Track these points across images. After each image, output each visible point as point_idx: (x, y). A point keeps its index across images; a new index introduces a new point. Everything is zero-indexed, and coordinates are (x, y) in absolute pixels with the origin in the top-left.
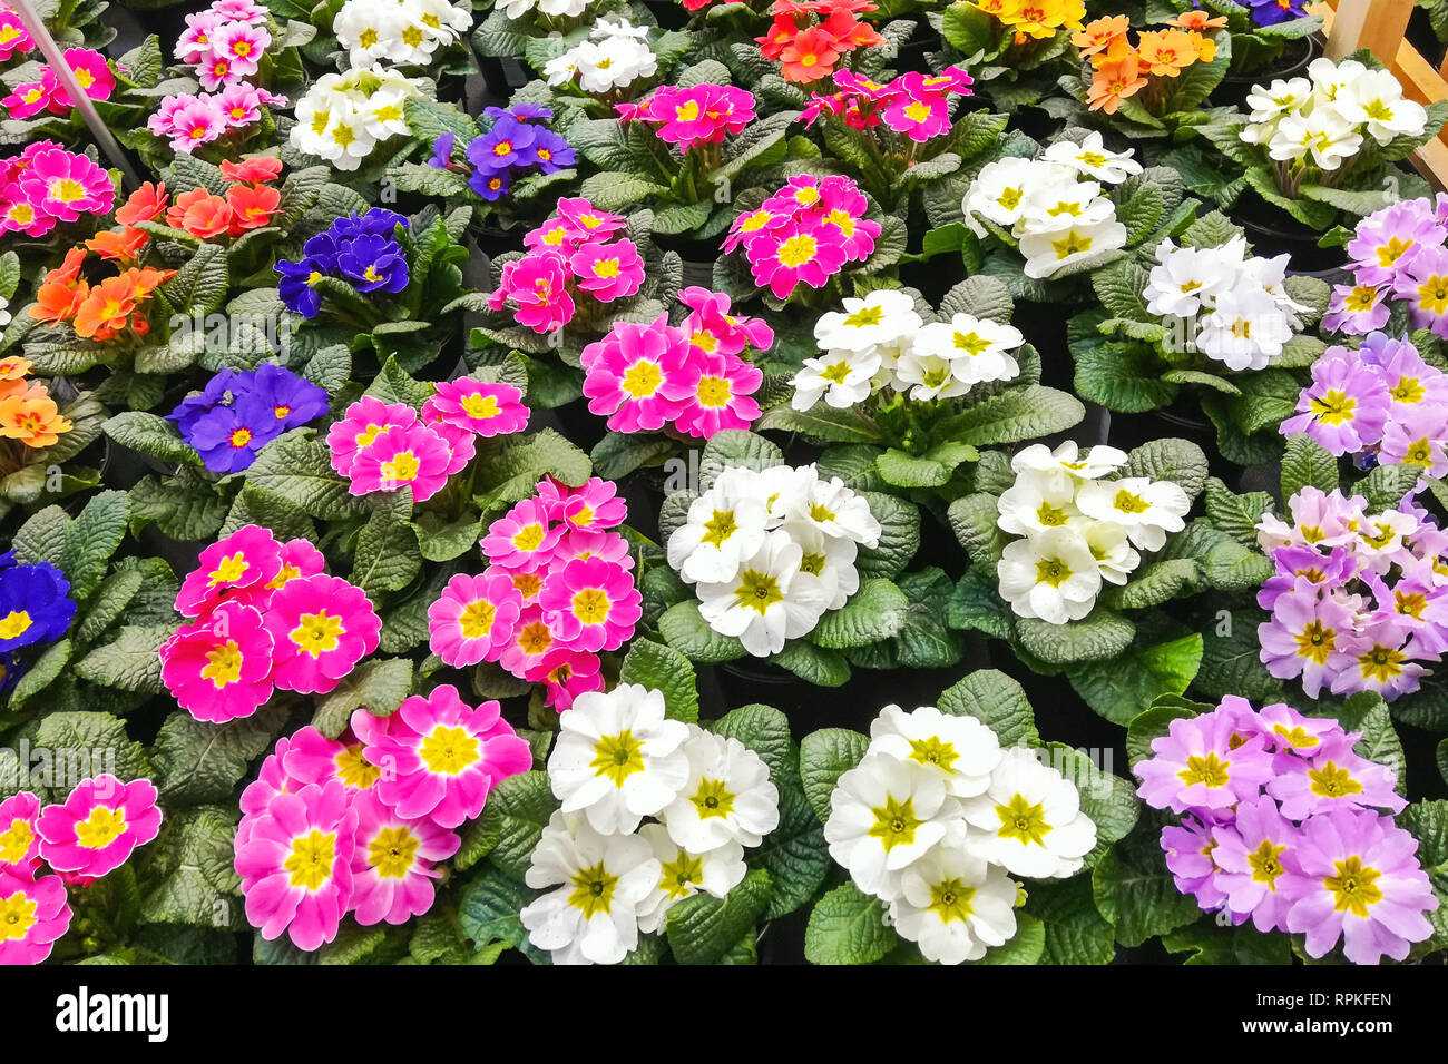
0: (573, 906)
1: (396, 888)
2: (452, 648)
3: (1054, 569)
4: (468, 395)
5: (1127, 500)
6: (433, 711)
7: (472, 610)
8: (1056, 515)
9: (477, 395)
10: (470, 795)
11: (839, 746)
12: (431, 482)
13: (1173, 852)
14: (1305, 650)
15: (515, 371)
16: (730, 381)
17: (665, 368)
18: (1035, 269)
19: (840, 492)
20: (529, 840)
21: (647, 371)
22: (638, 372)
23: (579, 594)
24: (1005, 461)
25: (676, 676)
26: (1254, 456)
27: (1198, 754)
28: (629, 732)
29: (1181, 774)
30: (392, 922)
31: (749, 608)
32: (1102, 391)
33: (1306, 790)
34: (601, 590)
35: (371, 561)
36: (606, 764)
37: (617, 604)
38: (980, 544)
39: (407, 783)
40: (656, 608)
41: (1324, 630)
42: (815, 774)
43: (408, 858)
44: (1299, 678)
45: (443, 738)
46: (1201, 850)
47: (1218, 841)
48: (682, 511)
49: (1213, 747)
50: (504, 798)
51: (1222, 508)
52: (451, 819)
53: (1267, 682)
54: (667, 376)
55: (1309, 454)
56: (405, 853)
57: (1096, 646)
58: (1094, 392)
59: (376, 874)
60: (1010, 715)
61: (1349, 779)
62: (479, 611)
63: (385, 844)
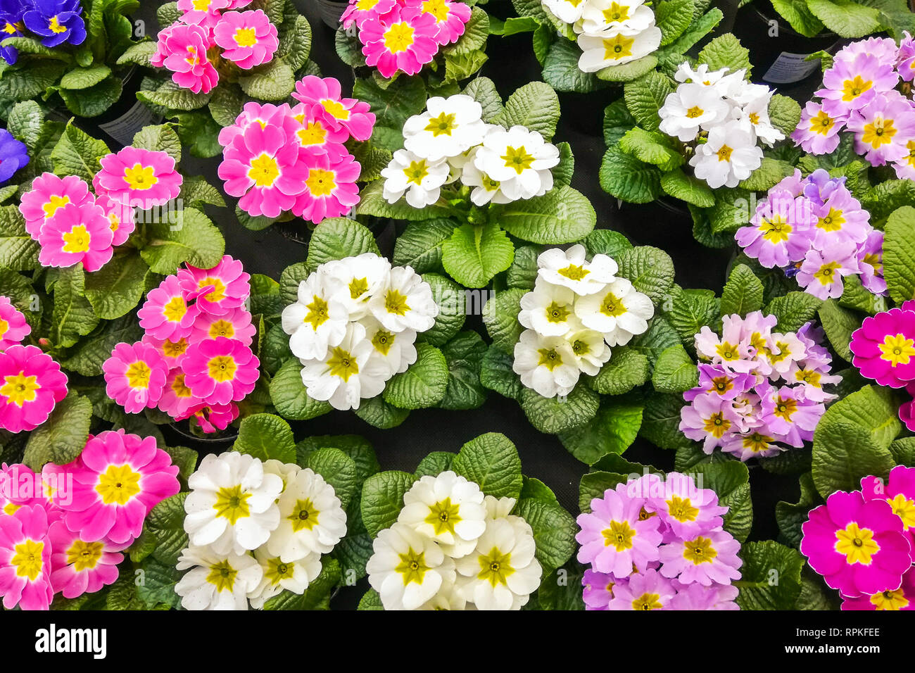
0: (211, 582)
1: (89, 574)
2: (123, 394)
3: (551, 357)
4: (130, 166)
5: (612, 303)
6: (106, 450)
7: (135, 368)
8: (560, 310)
9: (137, 165)
10: (133, 522)
11: (389, 487)
12: (100, 255)
13: (589, 587)
14: (709, 428)
15: (170, 139)
16: (334, 173)
17: (281, 162)
18: (587, 64)
19: (412, 278)
20: (179, 541)
21: (267, 164)
22: (261, 164)
23: (214, 360)
24: (533, 258)
25: (278, 436)
26: (717, 241)
27: (617, 520)
28: (239, 487)
29: (604, 533)
30: (91, 591)
31: (336, 376)
32: (617, 186)
33: (680, 556)
34: (229, 357)
35: (66, 308)
36: (224, 507)
37: (241, 367)
38: (503, 336)
39: (87, 514)
40: (274, 361)
41: (724, 419)
42: (369, 509)
43: (97, 554)
44: (703, 441)
45: (114, 476)
46: (607, 586)
47: (615, 595)
48: (295, 283)
49: (628, 517)
50: (159, 519)
51: (677, 311)
52: (120, 537)
53: (681, 440)
54: (283, 170)
55: (746, 284)
56: (93, 552)
57: (569, 422)
58: (612, 186)
59: (74, 569)
60: (506, 468)
61: (710, 547)
62: (140, 368)
63: (78, 550)
